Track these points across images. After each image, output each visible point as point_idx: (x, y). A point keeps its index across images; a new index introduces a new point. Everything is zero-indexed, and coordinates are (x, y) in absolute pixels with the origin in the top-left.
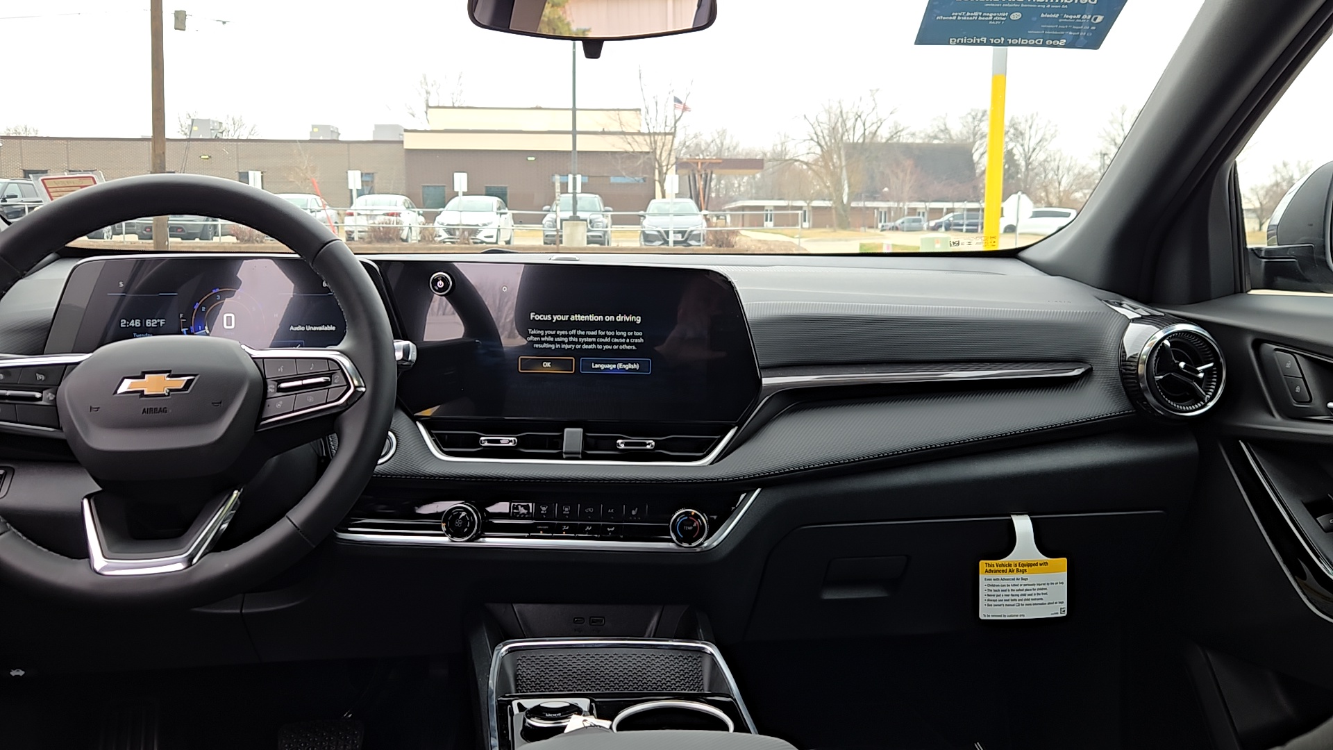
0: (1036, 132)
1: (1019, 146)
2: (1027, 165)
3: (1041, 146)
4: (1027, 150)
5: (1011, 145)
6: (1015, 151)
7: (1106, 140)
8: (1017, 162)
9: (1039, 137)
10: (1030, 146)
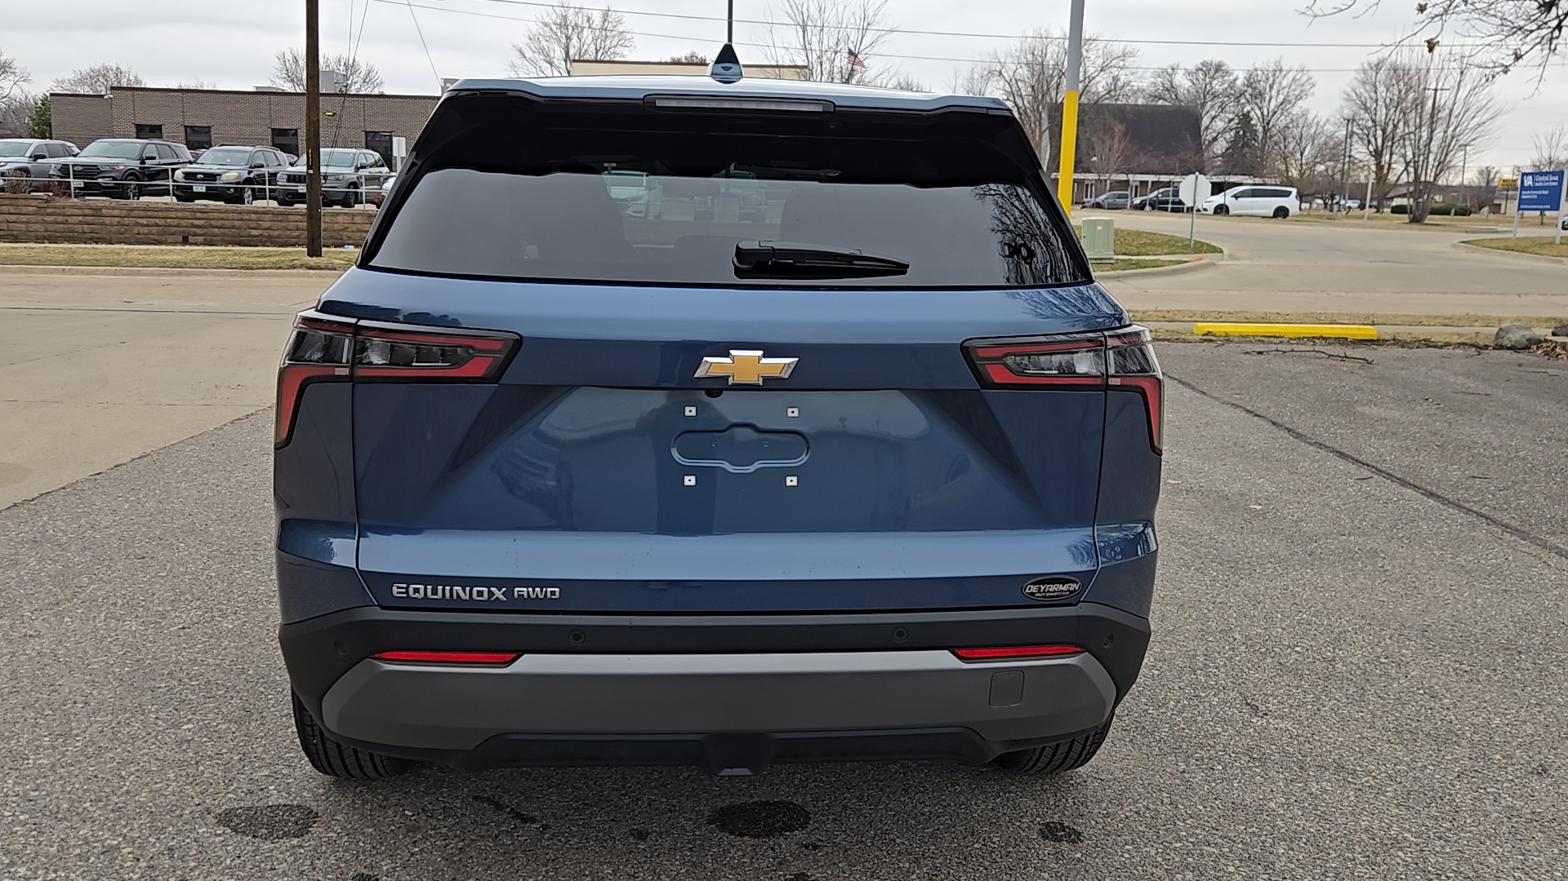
0: (1279, 91)
1: (1256, 108)
2: (1265, 131)
3: (1282, 109)
4: (1265, 113)
5: (1248, 108)
6: (1252, 114)
7: (1356, 104)
8: (1254, 128)
9: (1281, 98)
10: (1270, 110)
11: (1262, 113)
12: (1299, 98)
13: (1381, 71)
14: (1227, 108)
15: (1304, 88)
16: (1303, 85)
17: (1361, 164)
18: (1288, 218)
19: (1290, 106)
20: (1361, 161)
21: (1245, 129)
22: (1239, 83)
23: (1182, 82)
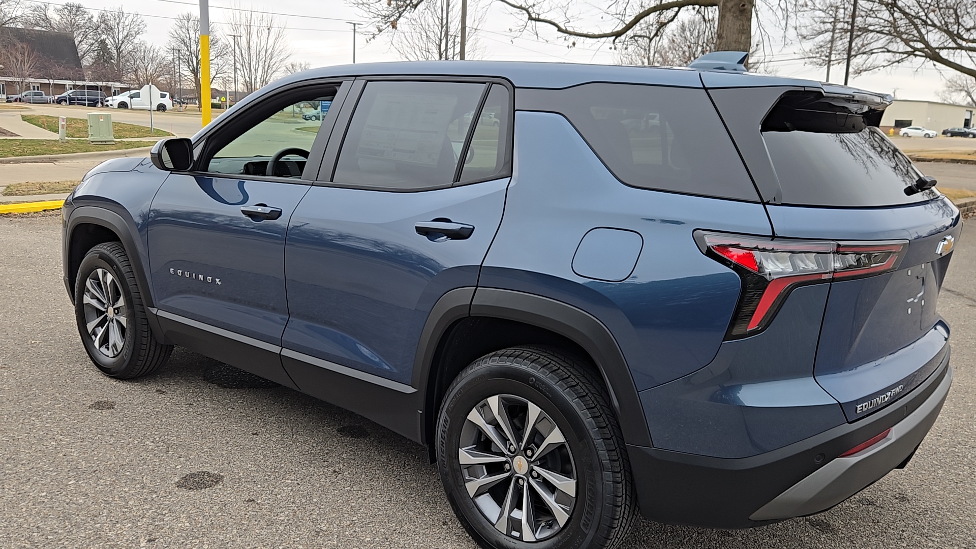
0: (123, 28)
1: (110, 37)
2: (118, 53)
3: (128, 40)
4: (117, 41)
5: (104, 37)
6: (107, 41)
7: (178, 40)
8: (110, 50)
9: (125, 33)
10: (120, 39)
11: (115, 41)
12: (137, 33)
13: (190, 21)
14: (89, 36)
15: (140, 27)
16: (139, 25)
17: (186, 78)
18: (166, 111)
19: (133, 38)
20: (185, 76)
21: (104, 51)
22: (94, 20)
23: (54, 17)
